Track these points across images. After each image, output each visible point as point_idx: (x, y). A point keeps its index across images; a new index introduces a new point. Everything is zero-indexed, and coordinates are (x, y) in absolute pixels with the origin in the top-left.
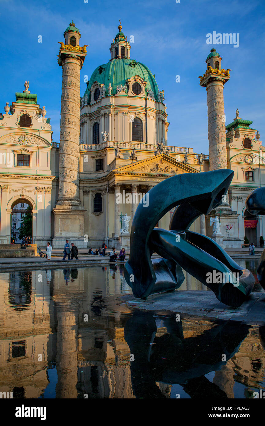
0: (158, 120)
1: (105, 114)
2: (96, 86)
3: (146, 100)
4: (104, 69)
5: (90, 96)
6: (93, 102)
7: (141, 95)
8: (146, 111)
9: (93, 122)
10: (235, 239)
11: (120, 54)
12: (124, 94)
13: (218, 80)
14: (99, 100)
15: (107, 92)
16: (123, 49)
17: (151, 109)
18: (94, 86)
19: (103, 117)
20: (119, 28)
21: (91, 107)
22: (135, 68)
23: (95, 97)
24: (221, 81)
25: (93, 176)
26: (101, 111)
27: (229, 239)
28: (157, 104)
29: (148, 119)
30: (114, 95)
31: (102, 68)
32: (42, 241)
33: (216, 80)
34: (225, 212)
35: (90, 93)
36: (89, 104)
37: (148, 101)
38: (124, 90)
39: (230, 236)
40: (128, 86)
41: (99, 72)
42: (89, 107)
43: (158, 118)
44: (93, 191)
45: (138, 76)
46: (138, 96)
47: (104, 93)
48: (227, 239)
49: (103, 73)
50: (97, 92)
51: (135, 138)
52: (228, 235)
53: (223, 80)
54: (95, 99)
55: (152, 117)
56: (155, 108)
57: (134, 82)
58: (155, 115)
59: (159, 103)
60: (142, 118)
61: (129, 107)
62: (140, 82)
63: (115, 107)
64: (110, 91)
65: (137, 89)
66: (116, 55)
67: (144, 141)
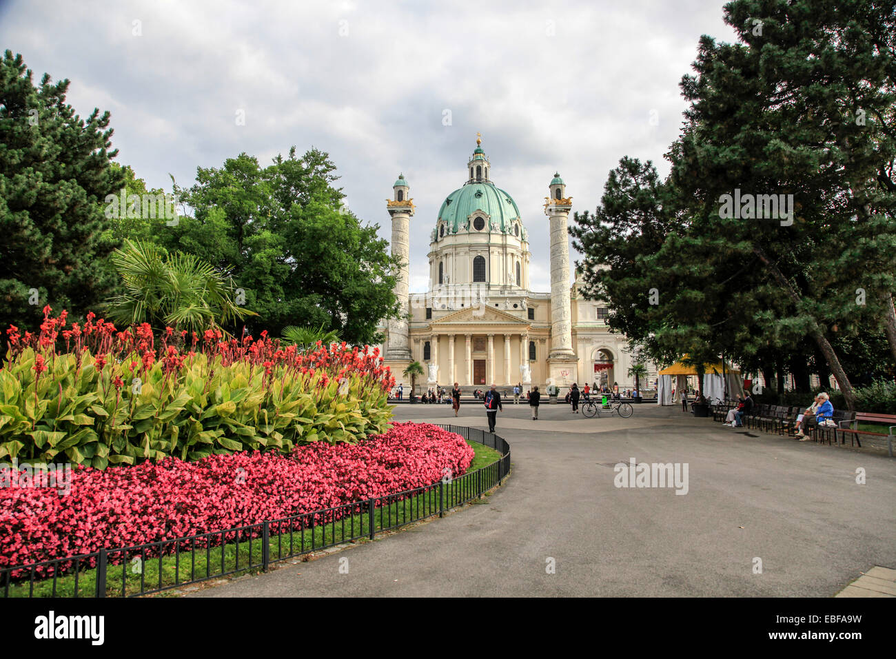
0: (504, 255)
1: (446, 254)
2: (442, 221)
3: (489, 235)
4: (451, 201)
5: (437, 232)
6: (439, 239)
7: (484, 231)
8: (489, 247)
9: (439, 261)
11: (475, 177)
12: (465, 231)
14: (443, 238)
15: (448, 230)
16: (479, 169)
17: (494, 245)
18: (440, 222)
20: (478, 142)
22: (480, 199)
23: (440, 234)
25: (423, 324)
26: (444, 250)
28: (504, 237)
29: (491, 256)
30: (455, 233)
34: (561, 357)
35: (437, 229)
36: (436, 240)
37: (491, 235)
38: (466, 227)
40: (469, 222)
41: (447, 204)
42: (436, 245)
44: (423, 339)
45: (481, 210)
46: (481, 231)
47: (446, 231)
49: (449, 206)
50: (442, 229)
51: (477, 278)
54: (440, 237)
55: (496, 253)
56: (501, 242)
57: (476, 217)
58: (501, 250)
59: (506, 235)
60: (485, 255)
61: (470, 246)
62: (483, 217)
63: (455, 247)
64: (451, 229)
65: (479, 224)
66: (472, 177)
67: (487, 280)
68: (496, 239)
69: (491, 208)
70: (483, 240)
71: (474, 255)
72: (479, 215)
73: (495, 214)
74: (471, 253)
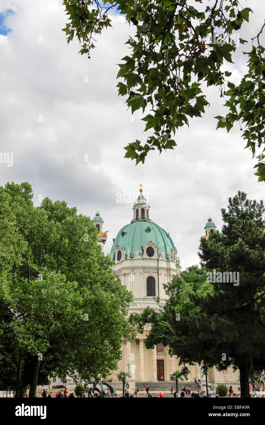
0: (169, 276)
1: (125, 274)
2: (119, 248)
3: (158, 261)
4: (126, 233)
5: (115, 255)
6: (116, 261)
7: (153, 257)
8: (158, 270)
10: (232, 382)
11: (140, 216)
12: (140, 257)
14: (120, 261)
15: (126, 255)
16: (143, 210)
17: (162, 268)
18: (117, 249)
19: (124, 276)
20: (141, 191)
21: (115, 265)
22: (150, 233)
23: (118, 257)
26: (122, 271)
27: (226, 383)
28: (168, 262)
29: (159, 276)
30: (132, 258)
31: (124, 233)
32: (73, 385)
35: (115, 253)
37: (159, 261)
38: (140, 254)
39: (227, 380)
40: (143, 250)
41: (121, 235)
43: (169, 274)
45: (151, 242)
46: (152, 258)
47: (124, 256)
48: (224, 382)
49: (124, 237)
50: (119, 253)
51: (149, 293)
52: (225, 379)
54: (119, 260)
55: (163, 275)
56: (166, 267)
57: (147, 247)
58: (166, 272)
59: (169, 261)
60: (155, 276)
61: (144, 268)
62: (153, 247)
63: (133, 269)
64: (129, 255)
65: (150, 252)
66: (137, 216)
67: (157, 295)
68: (163, 264)
69: (158, 241)
70: (153, 264)
71: (147, 275)
72: (150, 246)
73: (161, 245)
74: (145, 274)
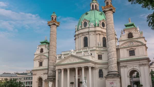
0: (96, 35)
3: (89, 28)
8: (89, 33)
12: (81, 28)
13: (107, 11)
24: (108, 11)
29: (90, 36)
33: (106, 11)
40: (82, 24)
45: (85, 19)
46: (86, 27)
51: (85, 46)
53: (109, 10)
55: (92, 35)
56: (94, 30)
58: (94, 33)
59: (96, 27)
60: (87, 36)
61: (82, 33)
62: (86, 21)
63: (78, 35)
65: (85, 24)
67: (88, 46)
68: (92, 29)
70: (87, 30)
71: (83, 37)
72: (85, 21)
74: (83, 36)
